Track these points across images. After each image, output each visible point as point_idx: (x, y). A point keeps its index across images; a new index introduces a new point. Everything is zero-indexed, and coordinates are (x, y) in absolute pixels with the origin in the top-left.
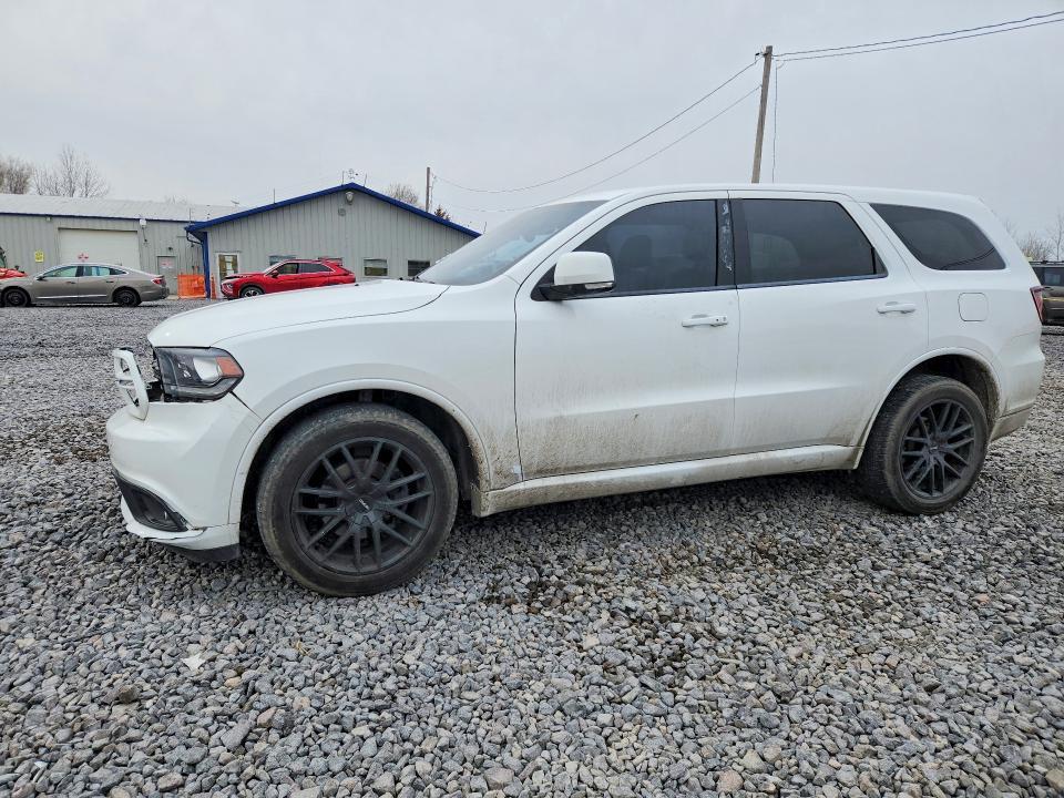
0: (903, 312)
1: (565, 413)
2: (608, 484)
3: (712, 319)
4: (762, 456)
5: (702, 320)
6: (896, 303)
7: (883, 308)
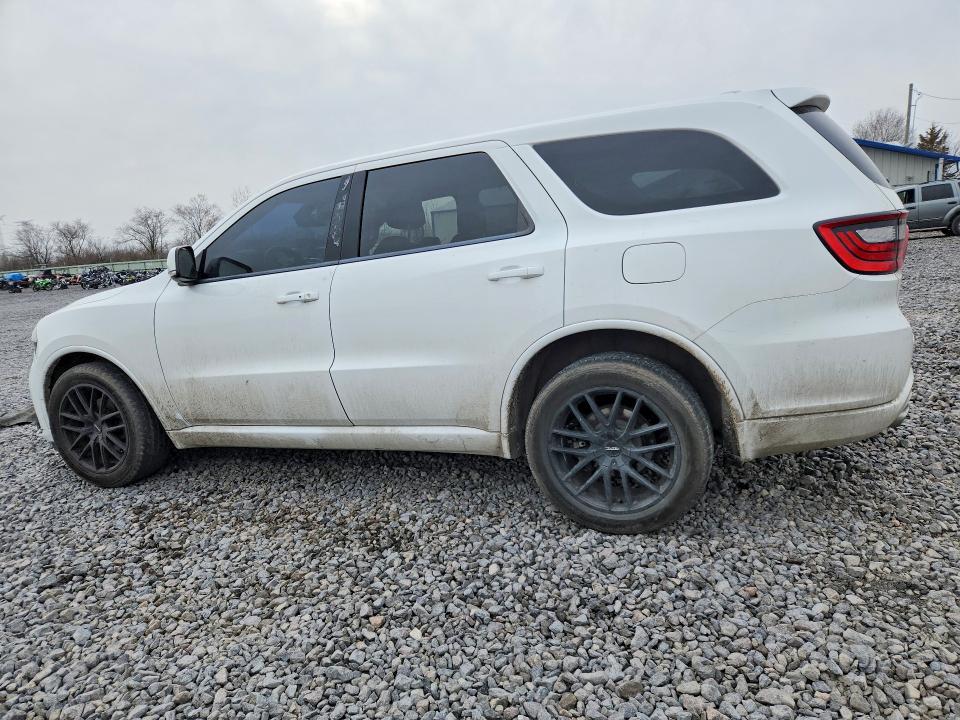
0: (527, 277)
1: (196, 376)
2: (251, 437)
3: (304, 295)
4: (387, 430)
5: (296, 297)
6: (516, 267)
7: (495, 274)
